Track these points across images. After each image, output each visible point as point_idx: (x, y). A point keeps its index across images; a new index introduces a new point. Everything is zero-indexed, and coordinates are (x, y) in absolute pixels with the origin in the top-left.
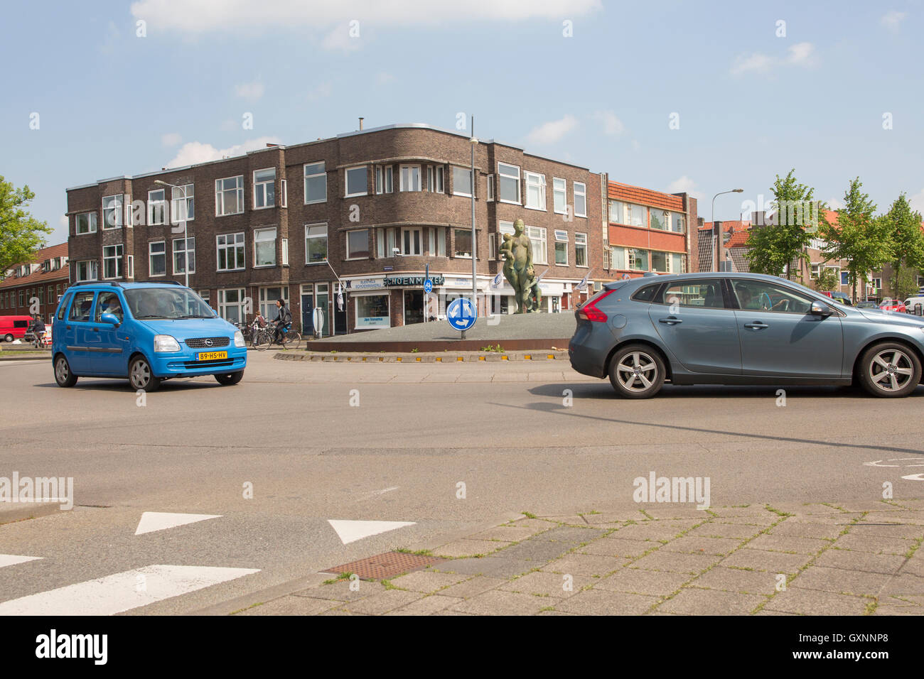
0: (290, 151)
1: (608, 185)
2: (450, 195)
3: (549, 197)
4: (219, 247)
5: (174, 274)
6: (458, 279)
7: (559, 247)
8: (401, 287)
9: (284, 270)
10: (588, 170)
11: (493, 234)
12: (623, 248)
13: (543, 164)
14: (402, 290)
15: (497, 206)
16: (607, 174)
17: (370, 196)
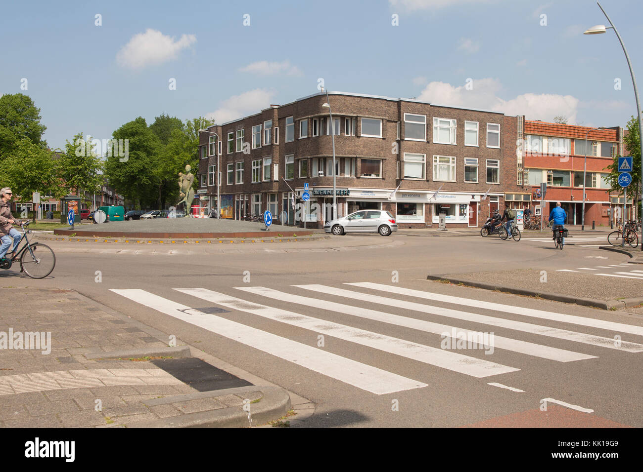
0: (281, 109)
1: (525, 124)
2: (359, 137)
3: (460, 134)
4: (254, 168)
5: (236, 184)
6: (364, 191)
7: (468, 169)
8: (323, 196)
9: (275, 184)
10: (503, 114)
11: (399, 162)
12: (541, 170)
13: (453, 112)
15: (401, 142)
16: (524, 116)
17: (308, 138)
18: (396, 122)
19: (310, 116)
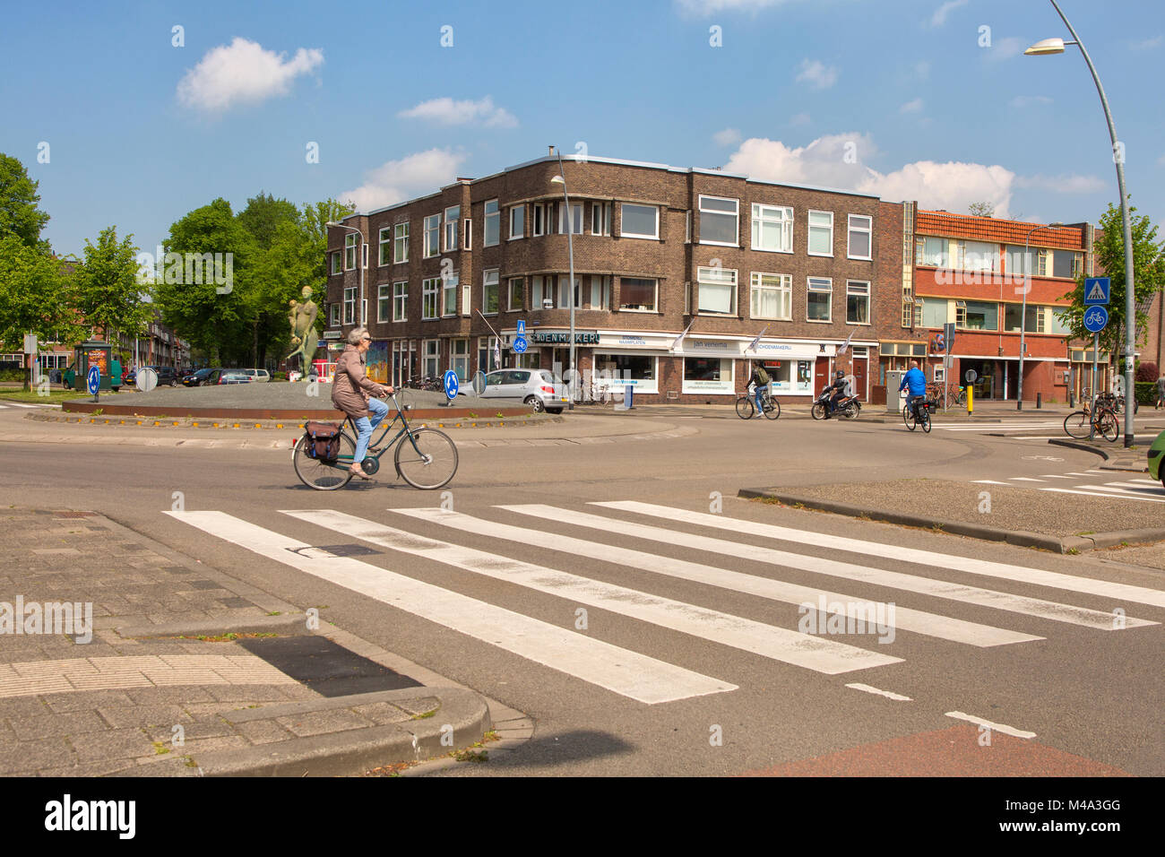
0: (476, 185)
1: (916, 215)
2: (617, 238)
3: (799, 235)
5: (394, 321)
6: (624, 337)
7: (815, 299)
9: (464, 321)
10: (878, 199)
11: (688, 283)
12: (946, 300)
13: (788, 194)
14: (552, 348)
15: (694, 249)
16: (915, 203)
17: (526, 239)
18: (684, 211)
19: (528, 200)
